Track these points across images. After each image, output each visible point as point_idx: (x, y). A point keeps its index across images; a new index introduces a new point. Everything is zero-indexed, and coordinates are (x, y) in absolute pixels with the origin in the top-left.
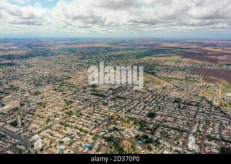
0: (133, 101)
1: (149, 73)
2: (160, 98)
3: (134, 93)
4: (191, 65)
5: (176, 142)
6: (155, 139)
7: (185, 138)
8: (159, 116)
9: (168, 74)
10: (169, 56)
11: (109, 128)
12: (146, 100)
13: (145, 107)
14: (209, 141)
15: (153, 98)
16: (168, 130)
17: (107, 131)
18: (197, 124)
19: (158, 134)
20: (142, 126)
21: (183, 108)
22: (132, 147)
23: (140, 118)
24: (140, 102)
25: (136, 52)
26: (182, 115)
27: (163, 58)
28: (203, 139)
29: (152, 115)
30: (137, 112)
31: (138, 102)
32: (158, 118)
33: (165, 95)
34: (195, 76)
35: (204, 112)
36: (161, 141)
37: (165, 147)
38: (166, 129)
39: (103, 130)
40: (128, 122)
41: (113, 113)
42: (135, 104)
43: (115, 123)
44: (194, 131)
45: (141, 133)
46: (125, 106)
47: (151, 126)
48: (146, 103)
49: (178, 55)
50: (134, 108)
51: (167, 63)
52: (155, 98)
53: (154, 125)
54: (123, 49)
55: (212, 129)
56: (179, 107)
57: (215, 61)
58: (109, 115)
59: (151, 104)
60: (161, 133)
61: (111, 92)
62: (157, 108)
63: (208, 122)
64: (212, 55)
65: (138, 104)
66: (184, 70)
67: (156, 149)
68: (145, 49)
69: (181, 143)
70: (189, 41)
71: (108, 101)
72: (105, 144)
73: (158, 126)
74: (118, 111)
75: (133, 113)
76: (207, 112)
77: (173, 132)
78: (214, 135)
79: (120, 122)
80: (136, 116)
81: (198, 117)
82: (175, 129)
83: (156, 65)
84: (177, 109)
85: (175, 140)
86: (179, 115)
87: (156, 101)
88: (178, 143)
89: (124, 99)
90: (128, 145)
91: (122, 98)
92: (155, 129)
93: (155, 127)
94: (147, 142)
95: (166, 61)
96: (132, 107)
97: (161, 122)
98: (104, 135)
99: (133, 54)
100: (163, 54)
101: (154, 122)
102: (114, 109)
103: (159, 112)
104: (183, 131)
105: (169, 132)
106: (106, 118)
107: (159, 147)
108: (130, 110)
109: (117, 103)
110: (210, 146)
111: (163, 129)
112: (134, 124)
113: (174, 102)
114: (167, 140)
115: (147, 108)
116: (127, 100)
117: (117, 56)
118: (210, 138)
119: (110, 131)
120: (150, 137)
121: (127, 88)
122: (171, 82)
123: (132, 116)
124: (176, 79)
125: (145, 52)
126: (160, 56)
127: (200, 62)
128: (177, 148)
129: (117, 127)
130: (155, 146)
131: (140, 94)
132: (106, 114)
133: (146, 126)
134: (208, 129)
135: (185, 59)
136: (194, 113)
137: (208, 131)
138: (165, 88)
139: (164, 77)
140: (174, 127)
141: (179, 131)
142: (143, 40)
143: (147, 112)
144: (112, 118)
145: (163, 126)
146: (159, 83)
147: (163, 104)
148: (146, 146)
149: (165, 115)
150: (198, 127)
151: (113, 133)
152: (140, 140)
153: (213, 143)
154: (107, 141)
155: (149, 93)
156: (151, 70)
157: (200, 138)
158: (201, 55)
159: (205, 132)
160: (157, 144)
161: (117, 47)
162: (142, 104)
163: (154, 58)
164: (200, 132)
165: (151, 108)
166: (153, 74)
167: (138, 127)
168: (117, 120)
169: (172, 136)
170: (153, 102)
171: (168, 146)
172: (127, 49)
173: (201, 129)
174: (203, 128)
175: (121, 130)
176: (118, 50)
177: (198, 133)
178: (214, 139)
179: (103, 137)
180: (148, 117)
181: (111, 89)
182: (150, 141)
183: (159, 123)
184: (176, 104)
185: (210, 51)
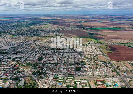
0: (28, 53)
1: (36, 35)
2: (44, 48)
3: (28, 48)
4: (58, 28)
5: (55, 70)
6: (44, 71)
7: (59, 67)
8: (44, 59)
9: (46, 35)
10: (46, 24)
11: (14, 72)
12: (36, 51)
13: (36, 55)
14: (70, 66)
15: (40, 49)
16: (50, 65)
17: (13, 75)
18: (64, 59)
19: (45, 68)
20: (35, 66)
21: (56, 52)
22: (31, 79)
23: (34, 62)
24: (32, 53)
25: (25, 23)
26: (56, 56)
27: (42, 26)
28: (68, 65)
29: (40, 59)
30: (31, 59)
31: (31, 53)
32: (44, 60)
33: (46, 46)
34: (60, 34)
35: (66, 52)
36: (47, 72)
37: (50, 75)
38: (49, 65)
39: (10, 74)
40: (27, 66)
41: (15, 63)
42: (30, 54)
43: (18, 68)
44: (63, 62)
45: (35, 70)
46: (23, 57)
47: (41, 65)
48: (36, 53)
49: (51, 23)
50: (29, 57)
51: (45, 29)
52: (41, 49)
53: (42, 64)
54: (17, 22)
55: (71, 59)
56: (55, 52)
57: (69, 26)
58: (13, 65)
59: (39, 53)
60: (47, 67)
61: (12, 49)
62: (43, 55)
63: (69, 57)
64: (67, 22)
65: (31, 54)
66: (55, 32)
67: (45, 77)
68: (31, 21)
69: (57, 70)
70: (55, 15)
71: (11, 55)
72: (13, 83)
73: (45, 64)
74: (19, 60)
75: (29, 60)
76: (68, 52)
77: (53, 65)
78: (72, 63)
79: (21, 67)
80: (31, 61)
81: (64, 55)
82: (54, 64)
83: (39, 30)
84: (54, 53)
85: (54, 69)
86: (55, 56)
87: (42, 51)
88: (56, 70)
89: (22, 52)
90: (28, 79)
91: (20, 52)
92: (43, 66)
93: (43, 65)
94: (39, 74)
95: (44, 27)
96: (27, 56)
97: (46, 62)
98: (11, 77)
99: (24, 24)
100: (42, 24)
101: (42, 62)
102: (15, 60)
103: (44, 57)
104: (58, 64)
105: (51, 66)
106: (11, 66)
107: (46, 75)
108: (26, 59)
109: (17, 56)
110: (71, 68)
111: (47, 65)
112: (30, 66)
113: (51, 50)
114: (50, 71)
115: (37, 55)
116: (24, 53)
117: (13, 26)
118: (71, 64)
119: (15, 74)
120: (41, 71)
121: (23, 46)
122: (49, 39)
123: (29, 62)
124: (51, 37)
125: (31, 23)
126: (41, 25)
127: (62, 27)
128: (56, 73)
129: (20, 70)
130: (44, 75)
131: (32, 48)
132: (11, 64)
133: (38, 66)
134: (69, 60)
135: (55, 26)
136: (62, 53)
137: (69, 61)
138: (46, 43)
139: (44, 37)
140: (53, 63)
141: (56, 64)
142: (29, 15)
143: (38, 58)
144: (15, 65)
145: (48, 63)
146: (42, 40)
147: (46, 51)
148: (39, 77)
149: (48, 58)
150: (65, 60)
151: (17, 75)
152: (35, 74)
153: (72, 66)
154: (14, 80)
155: (37, 47)
156: (36, 33)
157: (66, 66)
158: (62, 23)
159: (68, 62)
160: (45, 74)
161: (12, 20)
162: (34, 54)
163: (37, 26)
164: (66, 62)
165: (39, 55)
166: (38, 35)
167: (33, 67)
168: (19, 66)
169: (53, 68)
170: (40, 51)
171: (51, 73)
172: (20, 22)
173: (66, 61)
174: (67, 60)
175: (22, 71)
176: (13, 22)
177: (65, 63)
178: (72, 64)
179: (11, 79)
180: (38, 60)
181: (12, 48)
182: (41, 73)
183: (45, 62)
184: (53, 50)
185: (66, 21)
